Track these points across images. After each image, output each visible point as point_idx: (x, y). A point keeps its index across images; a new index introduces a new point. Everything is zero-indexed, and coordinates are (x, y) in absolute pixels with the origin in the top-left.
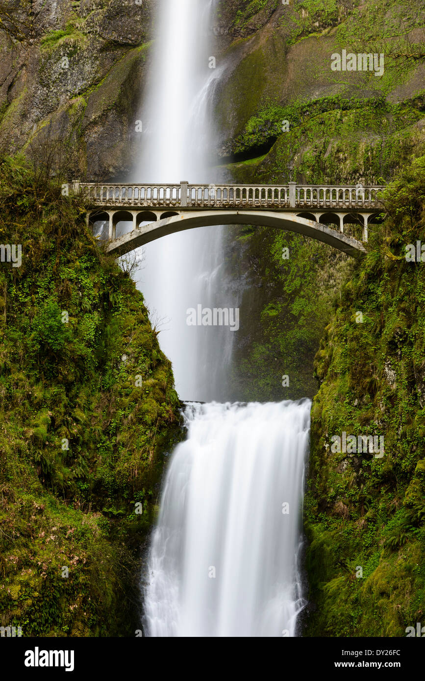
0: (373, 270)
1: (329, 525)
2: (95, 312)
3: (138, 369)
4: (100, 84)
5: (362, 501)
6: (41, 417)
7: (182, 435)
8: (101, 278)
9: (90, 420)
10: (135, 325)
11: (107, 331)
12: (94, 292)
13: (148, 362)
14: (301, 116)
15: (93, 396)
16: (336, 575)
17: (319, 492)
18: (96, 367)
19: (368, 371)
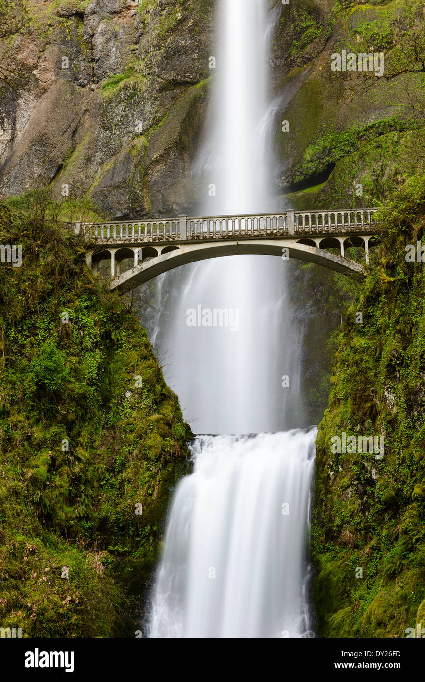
0: (371, 293)
1: (336, 554)
2: (97, 350)
3: (142, 404)
4: (161, 124)
5: (367, 529)
6: (41, 458)
7: (188, 469)
8: (102, 316)
9: (93, 459)
10: (138, 361)
11: (110, 369)
12: (95, 331)
13: (152, 396)
14: (358, 140)
15: (97, 434)
16: (342, 605)
17: (325, 521)
18: (99, 405)
19: (369, 396)
